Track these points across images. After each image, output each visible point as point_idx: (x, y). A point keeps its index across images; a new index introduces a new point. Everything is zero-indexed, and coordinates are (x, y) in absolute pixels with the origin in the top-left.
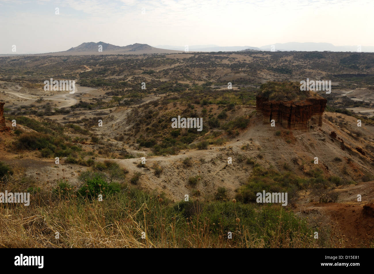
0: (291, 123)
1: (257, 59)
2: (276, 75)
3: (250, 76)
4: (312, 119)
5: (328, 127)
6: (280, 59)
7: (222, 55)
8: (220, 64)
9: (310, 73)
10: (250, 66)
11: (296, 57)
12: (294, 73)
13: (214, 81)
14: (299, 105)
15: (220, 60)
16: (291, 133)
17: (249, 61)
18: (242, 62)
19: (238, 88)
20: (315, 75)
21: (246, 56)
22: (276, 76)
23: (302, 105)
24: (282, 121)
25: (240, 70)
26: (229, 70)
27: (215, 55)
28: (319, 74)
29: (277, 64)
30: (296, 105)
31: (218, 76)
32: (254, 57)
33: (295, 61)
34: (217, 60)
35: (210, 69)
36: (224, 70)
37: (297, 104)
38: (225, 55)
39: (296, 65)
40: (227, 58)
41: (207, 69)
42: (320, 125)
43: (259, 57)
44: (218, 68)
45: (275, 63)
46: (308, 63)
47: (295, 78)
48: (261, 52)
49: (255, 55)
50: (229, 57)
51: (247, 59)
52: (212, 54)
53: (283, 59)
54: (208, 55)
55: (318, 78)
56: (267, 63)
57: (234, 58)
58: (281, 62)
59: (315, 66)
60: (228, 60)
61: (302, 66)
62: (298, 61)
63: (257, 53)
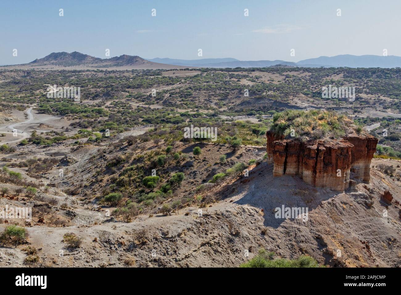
1: (291, 79)
8: (237, 86)
10: (279, 88)
11: (346, 77)
17: (279, 81)
18: (269, 82)
20: (375, 103)
21: (274, 73)
22: (315, 104)
25: (265, 93)
27: (230, 73)
32: (287, 76)
34: (232, 79)
38: (245, 73)
40: (247, 76)
41: (218, 92)
42: (366, 179)
43: (293, 76)
45: (315, 85)
48: (297, 69)
49: (289, 73)
50: (251, 75)
51: (275, 79)
52: (226, 71)
53: (328, 78)
54: (220, 72)
55: (379, 106)
56: (305, 85)
57: (257, 78)
58: (325, 84)
59: (375, 90)
60: (249, 80)
61: (357, 88)
62: (349, 81)
63: (290, 70)
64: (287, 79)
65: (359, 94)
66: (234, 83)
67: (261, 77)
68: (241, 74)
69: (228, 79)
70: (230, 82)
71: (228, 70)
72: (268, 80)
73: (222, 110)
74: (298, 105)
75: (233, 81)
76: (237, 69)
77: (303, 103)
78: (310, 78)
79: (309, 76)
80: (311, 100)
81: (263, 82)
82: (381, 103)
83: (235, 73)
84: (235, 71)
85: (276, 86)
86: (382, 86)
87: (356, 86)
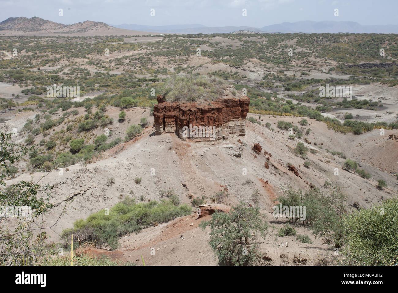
1: (249, 44)
2: (268, 65)
3: (232, 68)
6: (279, 44)
7: (201, 39)
10: (236, 53)
11: (300, 42)
15: (197, 45)
17: (237, 47)
20: (321, 66)
21: (233, 39)
22: (267, 68)
27: (191, 39)
29: (274, 51)
32: (245, 42)
33: (298, 47)
38: (205, 39)
39: (298, 52)
40: (208, 42)
45: (270, 50)
49: (247, 38)
50: (211, 41)
51: (234, 44)
52: (187, 37)
53: (282, 43)
54: (182, 38)
55: (326, 69)
56: (260, 50)
57: (217, 43)
58: (279, 48)
59: (324, 53)
60: (209, 46)
61: (307, 53)
62: (301, 46)
63: (249, 36)
64: (245, 44)
65: (309, 58)
67: (221, 43)
71: (190, 36)
72: (227, 46)
74: (250, 69)
76: (199, 35)
77: (256, 67)
78: (266, 43)
79: (266, 41)
80: (264, 64)
81: (222, 48)
82: (327, 66)
83: (196, 39)
84: (196, 37)
85: (233, 51)
86: (330, 50)
87: (306, 51)
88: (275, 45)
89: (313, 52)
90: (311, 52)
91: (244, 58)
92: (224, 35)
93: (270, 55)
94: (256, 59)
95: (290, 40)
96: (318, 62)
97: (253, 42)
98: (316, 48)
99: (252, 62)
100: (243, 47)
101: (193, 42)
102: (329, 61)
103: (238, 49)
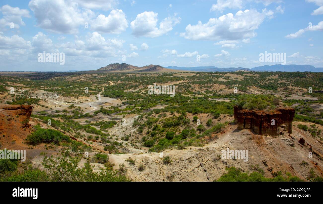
0: (262, 129)
1: (248, 78)
2: (263, 90)
3: (240, 92)
4: (283, 127)
5: (297, 134)
6: (267, 78)
7: (218, 75)
8: (216, 82)
9: (293, 89)
10: (241, 83)
11: (280, 77)
12: (278, 90)
13: (211, 95)
14: (269, 114)
15: (217, 78)
16: (262, 138)
17: (241, 79)
18: (235, 80)
19: (230, 101)
20: (297, 92)
21: (238, 75)
22: (263, 92)
23: (272, 114)
24: (254, 128)
25: (233, 86)
26: (224, 87)
27: (213, 74)
28: (301, 90)
29: (265, 82)
30: (266, 114)
31: (215, 91)
32: (246, 76)
33: (280, 80)
34: (214, 78)
35: (208, 85)
36: (219, 86)
37: (268, 113)
38: (221, 75)
39: (280, 83)
40: (223, 76)
41: (206, 85)
42: (290, 132)
43: (249, 76)
44: (215, 85)
45: (262, 81)
46: (291, 81)
47: (279, 93)
48: (251, 72)
49: (246, 74)
50: (225, 76)
51: (239, 78)
52: (210, 74)
53: (269, 78)
54: (207, 74)
55: (300, 93)
56: (256, 81)
57: (228, 77)
58: (268, 80)
59: (297, 84)
60: (224, 78)
61: (286, 83)
62: (282, 79)
63: (247, 73)
64: (246, 78)
65: (288, 86)
66: (215, 80)
67: (231, 77)
68: (219, 75)
69: (211, 78)
70: (213, 80)
72: (235, 79)
73: (208, 95)
75: (214, 79)
76: (217, 73)
77: (255, 92)
78: (259, 77)
79: (258, 76)
80: (260, 89)
81: (232, 80)
82: (301, 91)
83: (215, 75)
84: (215, 74)
85: (239, 82)
86: (301, 82)
87: (286, 82)
88: (265, 78)
89: (290, 83)
90: (289, 83)
91: (247, 86)
92: (232, 73)
93: (263, 84)
94: (254, 87)
95: (274, 75)
96: (295, 89)
97: (250, 77)
98: (292, 80)
99: (252, 88)
100: (245, 80)
101: (214, 76)
102: (301, 88)
103: (242, 81)
